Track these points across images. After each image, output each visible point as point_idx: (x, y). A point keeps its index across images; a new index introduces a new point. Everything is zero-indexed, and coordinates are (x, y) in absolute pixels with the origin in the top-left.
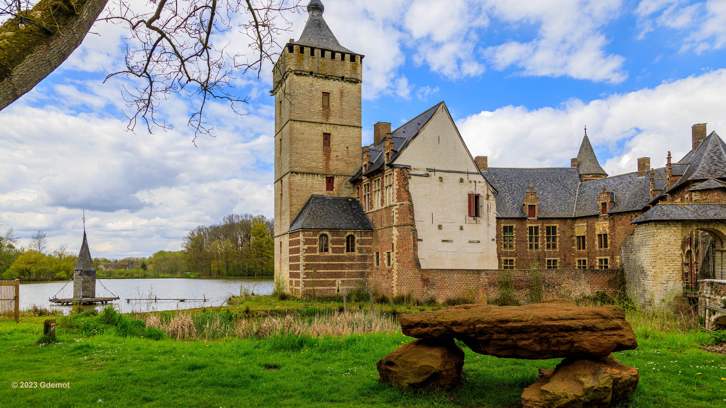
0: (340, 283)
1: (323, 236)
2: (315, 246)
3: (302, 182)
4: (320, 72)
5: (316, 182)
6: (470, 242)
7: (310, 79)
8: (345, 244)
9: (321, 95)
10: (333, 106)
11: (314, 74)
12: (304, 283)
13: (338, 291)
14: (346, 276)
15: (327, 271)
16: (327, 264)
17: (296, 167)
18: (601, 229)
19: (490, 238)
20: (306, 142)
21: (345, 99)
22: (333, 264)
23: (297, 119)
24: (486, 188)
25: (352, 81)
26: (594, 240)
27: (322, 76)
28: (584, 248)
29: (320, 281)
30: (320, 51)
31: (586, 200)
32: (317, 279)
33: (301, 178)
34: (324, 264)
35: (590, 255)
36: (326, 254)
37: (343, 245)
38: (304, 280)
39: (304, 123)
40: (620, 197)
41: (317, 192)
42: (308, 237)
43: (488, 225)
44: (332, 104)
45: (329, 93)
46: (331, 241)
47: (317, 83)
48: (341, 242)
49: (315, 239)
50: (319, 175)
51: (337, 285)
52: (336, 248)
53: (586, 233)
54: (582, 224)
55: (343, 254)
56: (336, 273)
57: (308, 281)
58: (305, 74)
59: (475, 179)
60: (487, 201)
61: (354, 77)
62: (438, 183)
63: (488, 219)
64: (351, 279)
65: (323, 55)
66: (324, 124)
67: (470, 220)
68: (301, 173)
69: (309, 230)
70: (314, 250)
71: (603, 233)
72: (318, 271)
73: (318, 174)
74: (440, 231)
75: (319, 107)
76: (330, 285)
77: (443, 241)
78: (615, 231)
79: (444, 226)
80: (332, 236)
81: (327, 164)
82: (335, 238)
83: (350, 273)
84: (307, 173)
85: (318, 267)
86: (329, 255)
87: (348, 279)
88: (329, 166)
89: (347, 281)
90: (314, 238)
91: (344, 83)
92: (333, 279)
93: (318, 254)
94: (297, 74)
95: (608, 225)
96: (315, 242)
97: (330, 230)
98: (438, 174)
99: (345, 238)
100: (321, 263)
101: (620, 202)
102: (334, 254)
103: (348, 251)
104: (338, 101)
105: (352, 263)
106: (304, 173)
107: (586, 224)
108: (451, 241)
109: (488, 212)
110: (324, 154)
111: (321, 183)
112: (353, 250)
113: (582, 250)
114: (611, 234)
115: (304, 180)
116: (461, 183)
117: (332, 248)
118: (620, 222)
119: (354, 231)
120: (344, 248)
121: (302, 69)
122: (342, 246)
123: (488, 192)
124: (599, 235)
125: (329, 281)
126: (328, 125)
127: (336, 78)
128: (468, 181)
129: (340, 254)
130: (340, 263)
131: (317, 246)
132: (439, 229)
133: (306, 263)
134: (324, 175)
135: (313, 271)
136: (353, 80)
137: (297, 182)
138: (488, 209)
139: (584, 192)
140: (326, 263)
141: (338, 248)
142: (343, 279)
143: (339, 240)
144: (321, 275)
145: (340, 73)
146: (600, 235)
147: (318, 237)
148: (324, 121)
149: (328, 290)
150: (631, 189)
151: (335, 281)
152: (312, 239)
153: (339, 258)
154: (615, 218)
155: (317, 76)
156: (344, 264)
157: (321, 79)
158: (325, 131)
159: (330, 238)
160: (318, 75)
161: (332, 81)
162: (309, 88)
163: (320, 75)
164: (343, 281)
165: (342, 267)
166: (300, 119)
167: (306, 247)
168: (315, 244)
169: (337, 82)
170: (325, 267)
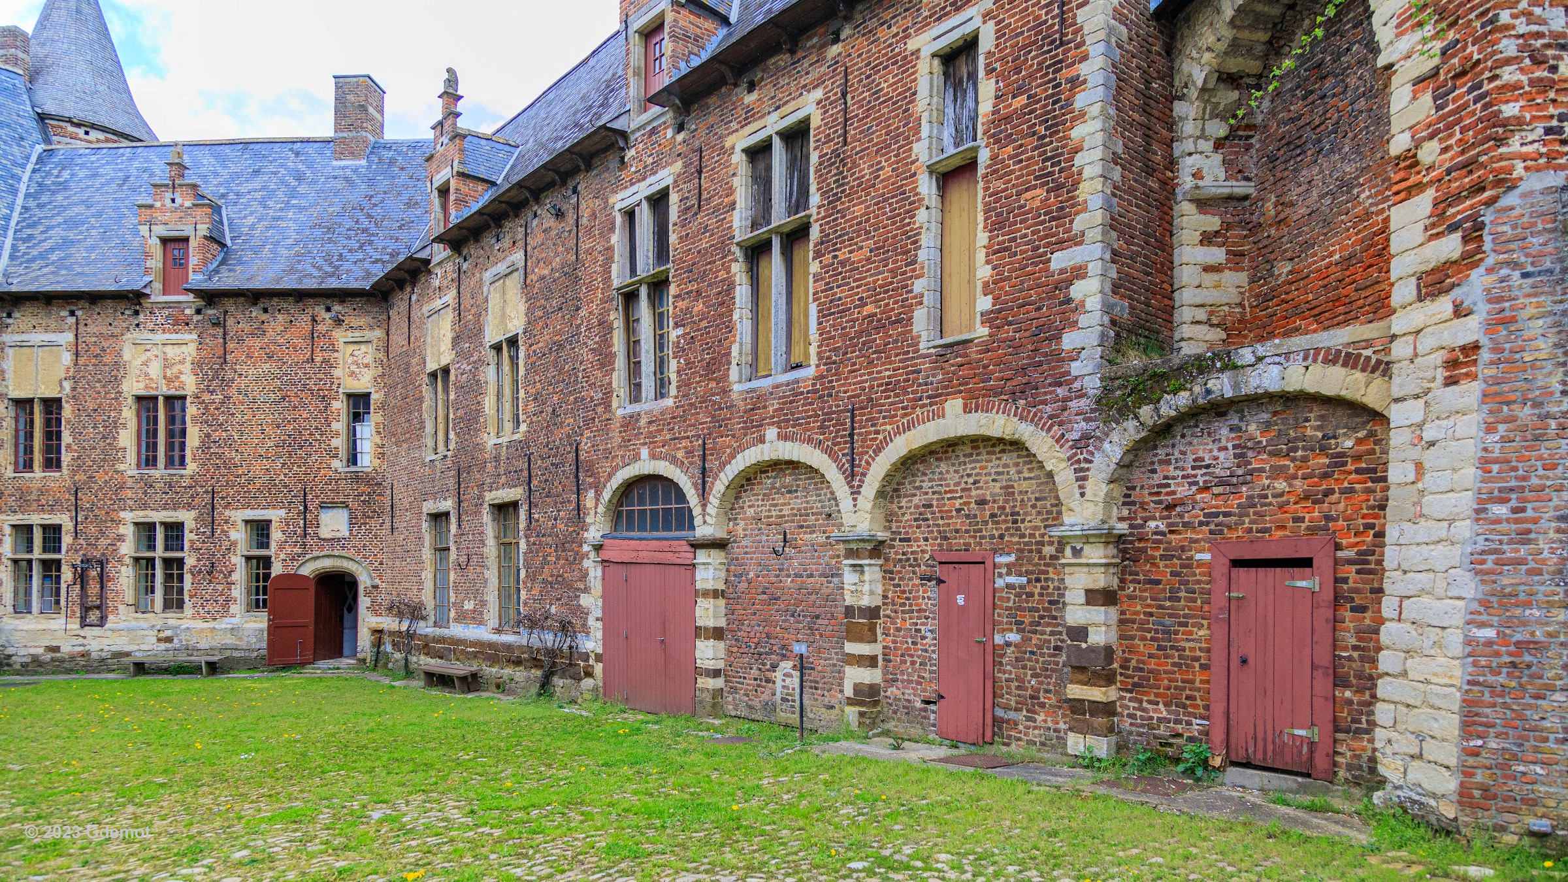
18: (155, 370)
26: (114, 426)
28: (52, 463)
31: (72, 223)
35: (85, 499)
40: (252, 227)
53: (67, 385)
54: (48, 337)
71: (164, 390)
78: (226, 383)
95: (191, 350)
101: (256, 251)
107: (69, 337)
113: (38, 473)
114: (206, 397)
118: (257, 343)
124: (139, 399)
139: (64, 186)
146: (145, 402)
150: (303, 202)
154: (230, 322)
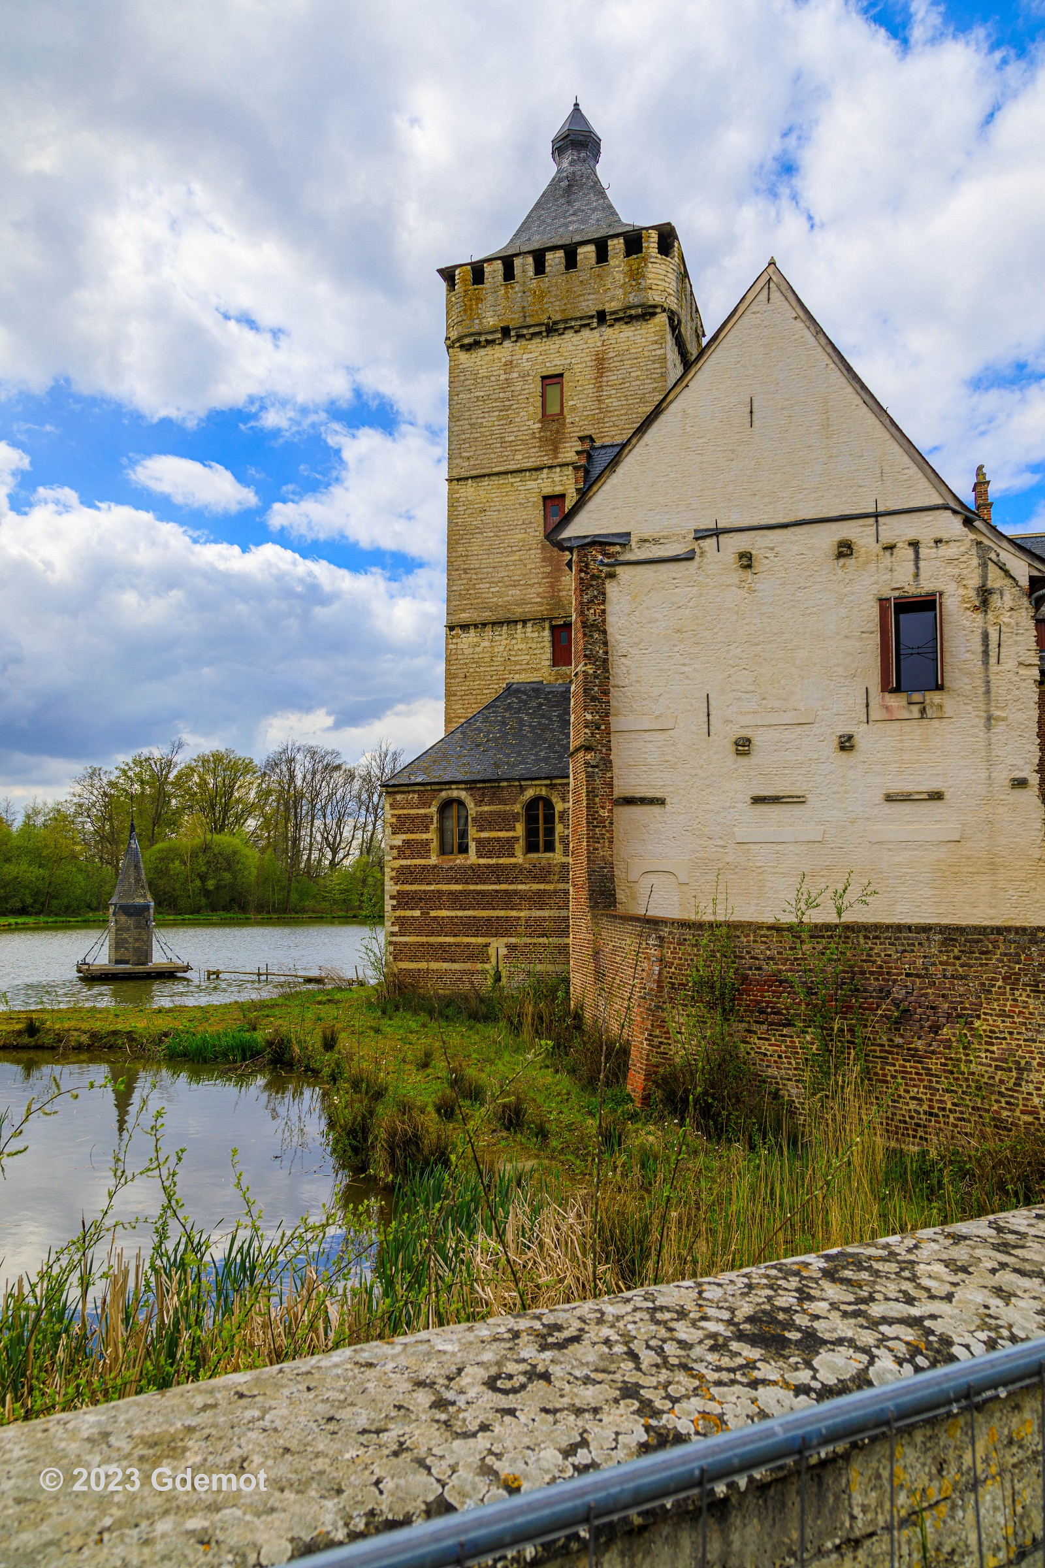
0: (503, 951)
1: (455, 806)
2: (424, 836)
3: (478, 650)
4: (529, 321)
5: (520, 646)
6: (889, 798)
7: (505, 351)
8: (520, 830)
9: (535, 387)
10: (574, 408)
11: (513, 333)
12: (391, 948)
13: (498, 978)
14: (522, 929)
15: (460, 913)
16: (461, 892)
17: (464, 611)
19: (1003, 776)
20: (491, 534)
21: (612, 377)
22: (479, 892)
23: (468, 474)
24: (975, 562)
25: (631, 317)
27: (537, 329)
29: (441, 945)
30: (530, 260)
32: (432, 940)
33: (475, 640)
34: (451, 893)
36: (460, 860)
37: (513, 829)
38: (394, 939)
39: (486, 482)
41: (523, 676)
42: (405, 812)
43: (989, 718)
44: (571, 403)
45: (561, 375)
46: (474, 819)
47: (525, 356)
48: (506, 821)
49: (426, 816)
50: (529, 625)
51: (493, 960)
52: (489, 840)
55: (512, 860)
56: (489, 919)
57: (406, 944)
58: (486, 341)
59: (912, 535)
60: (979, 617)
61: (636, 301)
62: (737, 575)
63: (988, 692)
64: (541, 940)
65: (540, 269)
66: (545, 471)
67: (887, 708)
68: (476, 626)
69: (406, 789)
70: (421, 849)
72: (433, 913)
73: (524, 622)
74: (743, 761)
75: (530, 423)
76: (471, 958)
77: (758, 800)
79: (758, 739)
80: (479, 803)
81: (552, 586)
82: (486, 808)
83: (537, 919)
84: (494, 624)
85: (436, 899)
86: (469, 862)
87: (529, 940)
88: (559, 591)
89: (526, 945)
90: (422, 811)
91: (610, 330)
92: (480, 940)
93: (433, 860)
94: (467, 348)
96: (423, 824)
97: (470, 785)
98: (734, 544)
99: (517, 808)
100: (445, 887)
102: (482, 861)
103: (531, 847)
104: (590, 390)
105: (542, 887)
106: (484, 625)
108: (798, 800)
109: (986, 663)
110: (544, 560)
111: (534, 646)
112: (549, 847)
115: (486, 644)
116: (842, 561)
117: (479, 841)
119: (548, 782)
120: (517, 839)
121: (476, 328)
122: (511, 834)
123: (984, 577)
125: (468, 945)
126: (558, 469)
127: (579, 323)
128: (876, 548)
129: (501, 861)
130: (504, 887)
131: (432, 835)
132: (739, 753)
133: (398, 888)
134: (544, 620)
135: (417, 913)
136: (633, 312)
137: (466, 652)
138: (986, 653)
140: (459, 887)
141: (498, 840)
142: (513, 940)
143: (499, 814)
144: (441, 926)
145: (590, 306)
147: (434, 809)
148: (547, 461)
149: (463, 972)
151: (487, 945)
152: (417, 816)
153: (498, 874)
155: (524, 336)
156: (515, 892)
157: (536, 340)
158: (548, 491)
159: (472, 809)
160: (525, 332)
161: (569, 335)
162: (503, 377)
163: (532, 330)
164: (511, 947)
165: (508, 900)
166: (474, 473)
167: (398, 840)
168: (426, 829)
169: (585, 333)
170: (456, 900)
